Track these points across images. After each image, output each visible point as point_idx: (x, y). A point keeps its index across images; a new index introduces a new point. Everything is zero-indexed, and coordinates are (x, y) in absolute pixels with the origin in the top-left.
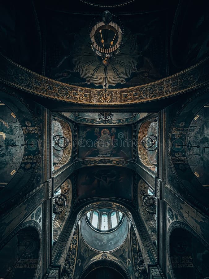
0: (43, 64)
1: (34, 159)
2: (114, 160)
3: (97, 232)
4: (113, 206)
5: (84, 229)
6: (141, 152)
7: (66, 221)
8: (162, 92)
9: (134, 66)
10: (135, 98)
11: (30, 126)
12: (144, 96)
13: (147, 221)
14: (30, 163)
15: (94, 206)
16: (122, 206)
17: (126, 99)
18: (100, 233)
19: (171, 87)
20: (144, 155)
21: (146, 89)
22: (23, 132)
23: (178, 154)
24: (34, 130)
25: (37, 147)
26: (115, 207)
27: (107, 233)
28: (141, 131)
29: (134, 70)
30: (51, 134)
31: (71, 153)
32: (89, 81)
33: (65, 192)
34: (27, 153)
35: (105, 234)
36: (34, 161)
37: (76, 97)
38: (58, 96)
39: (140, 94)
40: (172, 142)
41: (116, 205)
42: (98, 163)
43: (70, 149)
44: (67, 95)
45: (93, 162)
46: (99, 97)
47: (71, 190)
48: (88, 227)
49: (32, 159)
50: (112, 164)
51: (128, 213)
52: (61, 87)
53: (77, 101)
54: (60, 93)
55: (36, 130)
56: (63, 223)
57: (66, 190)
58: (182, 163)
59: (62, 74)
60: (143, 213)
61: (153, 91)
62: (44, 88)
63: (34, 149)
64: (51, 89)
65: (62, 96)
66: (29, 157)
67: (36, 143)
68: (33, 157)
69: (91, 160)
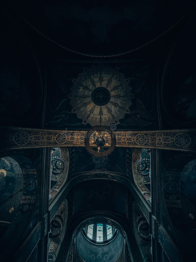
0: (44, 111)
1: (31, 200)
2: (109, 175)
3: (92, 243)
4: (108, 221)
5: (79, 242)
6: (135, 172)
7: (62, 244)
8: (154, 143)
9: (127, 108)
10: (128, 142)
11: (29, 168)
12: (137, 142)
13: (142, 245)
14: (28, 204)
15: (89, 221)
16: (117, 223)
17: (120, 142)
18: (95, 245)
19: (163, 141)
20: (139, 175)
21: (139, 136)
22: (23, 173)
23: (172, 197)
24: (33, 172)
25: (35, 187)
26: (110, 223)
27: (102, 245)
28: (135, 151)
29: (128, 111)
30: (49, 161)
31: (67, 172)
32: (85, 122)
33: (61, 210)
34: (25, 192)
35: (100, 246)
36: (32, 203)
37: (73, 142)
38: (57, 143)
39: (134, 139)
40: (166, 184)
41: (111, 221)
42: (94, 178)
43: (67, 168)
44: (64, 141)
45: (89, 177)
46: (94, 139)
47: (67, 208)
48: (84, 238)
49: (30, 200)
50: (106, 179)
51: (122, 231)
52: (59, 135)
53: (74, 144)
54: (58, 141)
55: (35, 171)
56: (58, 245)
57: (63, 208)
58: (177, 207)
59: (60, 116)
60: (138, 235)
61: (145, 140)
62: (43, 141)
63: (32, 189)
64: (49, 139)
65: (60, 143)
66: (27, 197)
67: (34, 182)
68: (31, 197)
69: (87, 174)
